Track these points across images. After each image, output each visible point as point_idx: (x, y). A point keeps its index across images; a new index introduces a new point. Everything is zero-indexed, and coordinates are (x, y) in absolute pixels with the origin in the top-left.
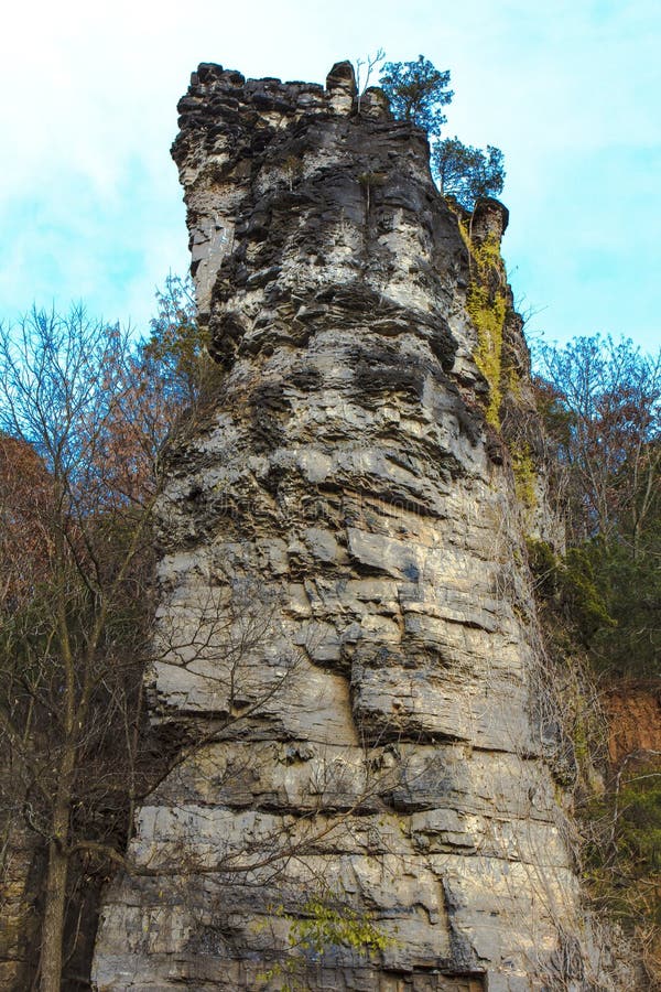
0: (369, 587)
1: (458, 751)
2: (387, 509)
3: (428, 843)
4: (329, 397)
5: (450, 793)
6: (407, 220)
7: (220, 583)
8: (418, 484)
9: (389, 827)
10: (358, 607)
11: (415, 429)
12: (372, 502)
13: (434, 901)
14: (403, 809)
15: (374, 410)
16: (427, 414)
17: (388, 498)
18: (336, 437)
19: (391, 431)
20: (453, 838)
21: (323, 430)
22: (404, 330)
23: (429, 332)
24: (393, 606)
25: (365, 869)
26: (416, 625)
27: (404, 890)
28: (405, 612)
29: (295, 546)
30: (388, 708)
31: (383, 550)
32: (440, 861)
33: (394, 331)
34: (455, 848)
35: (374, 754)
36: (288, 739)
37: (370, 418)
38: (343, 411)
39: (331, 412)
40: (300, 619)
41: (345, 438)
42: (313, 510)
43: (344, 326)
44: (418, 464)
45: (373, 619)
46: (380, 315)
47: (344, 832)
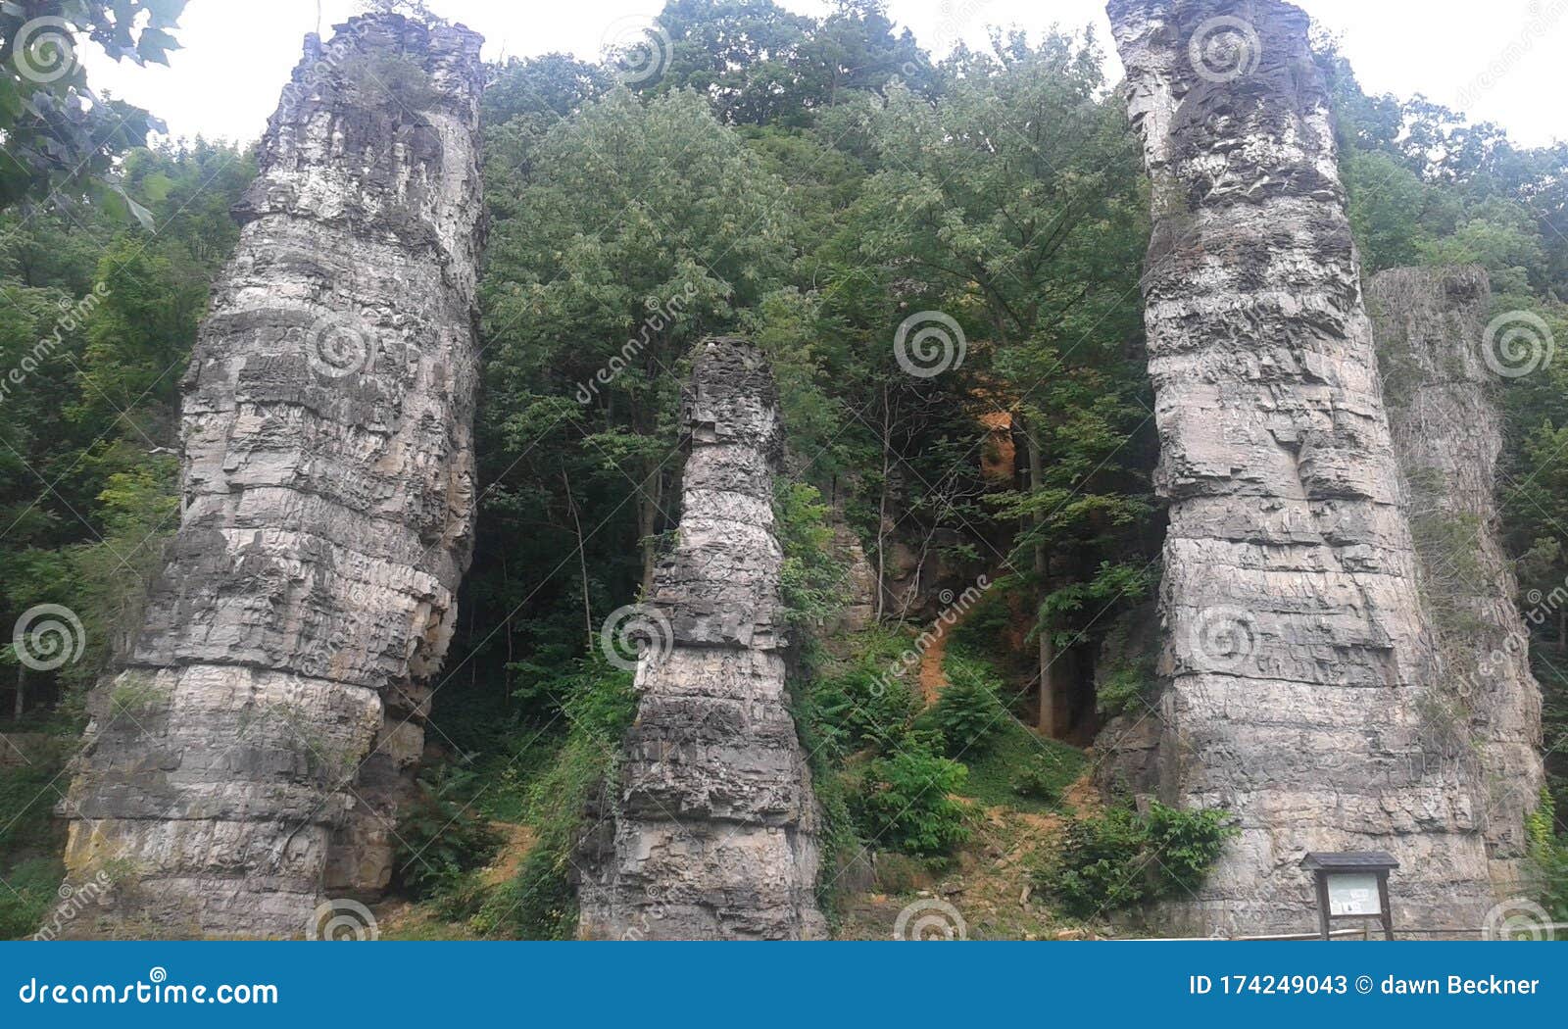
0: (1313, 391)
1: (1368, 506)
2: (1324, 335)
3: (1352, 566)
4: (1298, 255)
5: (1366, 534)
7: (1211, 382)
8: (1340, 317)
9: (1328, 555)
10: (1307, 406)
11: (1345, 278)
12: (1315, 330)
13: (1358, 603)
14: (1336, 544)
15: (1324, 265)
17: (1324, 328)
18: (1299, 285)
20: (1370, 563)
21: (1292, 279)
22: (1331, 199)
24: (1328, 405)
25: (1318, 581)
26: (1343, 418)
27: (1341, 596)
28: (1335, 409)
29: (1267, 360)
30: (1333, 477)
31: (1316, 363)
32: (1361, 577)
33: (1326, 199)
34: (1369, 569)
35: (1317, 507)
36: (1268, 495)
37: (1321, 271)
38: (1306, 264)
39: (1300, 266)
40: (1267, 411)
41: (1306, 285)
42: (1281, 336)
43: (1294, 195)
44: (1341, 302)
45: (1317, 413)
46: (1318, 187)
47: (1301, 557)
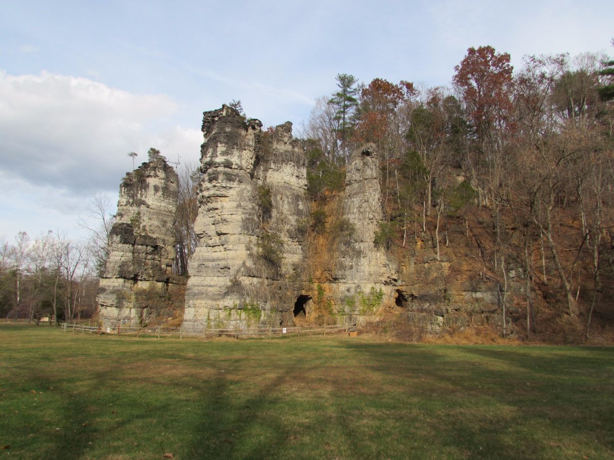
0: (217, 211)
1: (229, 235)
2: (218, 198)
3: (225, 249)
5: (227, 242)
6: (220, 143)
8: (222, 193)
9: (222, 248)
10: (215, 215)
11: (219, 185)
13: (226, 258)
14: (223, 245)
15: (212, 183)
16: (220, 181)
17: (217, 196)
19: (215, 186)
20: (229, 248)
21: (207, 188)
23: (223, 165)
24: (219, 214)
25: (219, 254)
26: (222, 217)
27: (223, 256)
28: (221, 215)
29: (208, 206)
30: (220, 230)
31: (218, 205)
32: (227, 252)
33: (217, 167)
35: (219, 237)
36: (210, 236)
38: (208, 184)
40: (210, 217)
41: (209, 189)
42: (208, 201)
43: (209, 169)
44: (222, 190)
45: (217, 216)
46: (214, 165)
47: (216, 249)
